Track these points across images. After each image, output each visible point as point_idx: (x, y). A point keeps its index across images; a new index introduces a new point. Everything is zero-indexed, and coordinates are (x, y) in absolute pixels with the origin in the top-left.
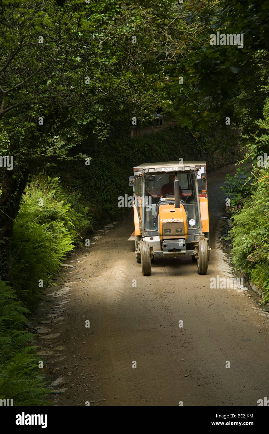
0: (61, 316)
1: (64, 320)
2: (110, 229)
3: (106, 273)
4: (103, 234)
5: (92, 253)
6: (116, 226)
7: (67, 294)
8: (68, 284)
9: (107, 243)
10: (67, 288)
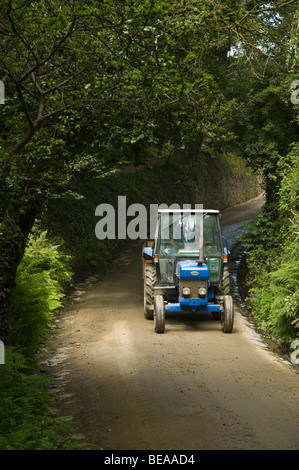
0: (66, 392)
1: (72, 398)
2: (93, 282)
3: (107, 337)
4: (85, 288)
5: (81, 311)
6: (100, 280)
7: (64, 362)
8: (61, 349)
9: (95, 299)
10: (62, 355)
